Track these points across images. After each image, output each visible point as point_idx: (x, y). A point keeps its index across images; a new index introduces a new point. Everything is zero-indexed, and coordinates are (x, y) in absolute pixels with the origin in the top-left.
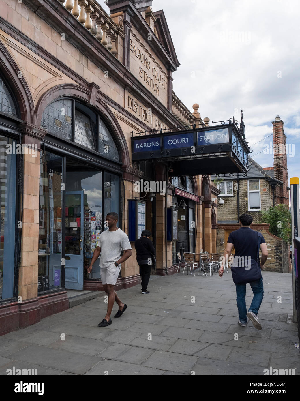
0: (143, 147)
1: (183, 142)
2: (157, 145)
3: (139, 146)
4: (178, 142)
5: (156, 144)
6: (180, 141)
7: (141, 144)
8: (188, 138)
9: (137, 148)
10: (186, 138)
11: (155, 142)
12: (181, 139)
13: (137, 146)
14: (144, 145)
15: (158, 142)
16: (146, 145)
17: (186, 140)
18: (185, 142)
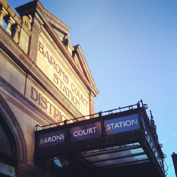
0: (48, 141)
1: (89, 133)
2: (62, 139)
3: (44, 141)
4: (84, 133)
5: (61, 137)
6: (86, 132)
7: (46, 139)
8: (94, 128)
9: (41, 143)
10: (93, 128)
11: (60, 135)
12: (87, 129)
13: (41, 141)
14: (49, 140)
15: (63, 135)
16: (51, 140)
17: (93, 130)
18: (92, 132)
